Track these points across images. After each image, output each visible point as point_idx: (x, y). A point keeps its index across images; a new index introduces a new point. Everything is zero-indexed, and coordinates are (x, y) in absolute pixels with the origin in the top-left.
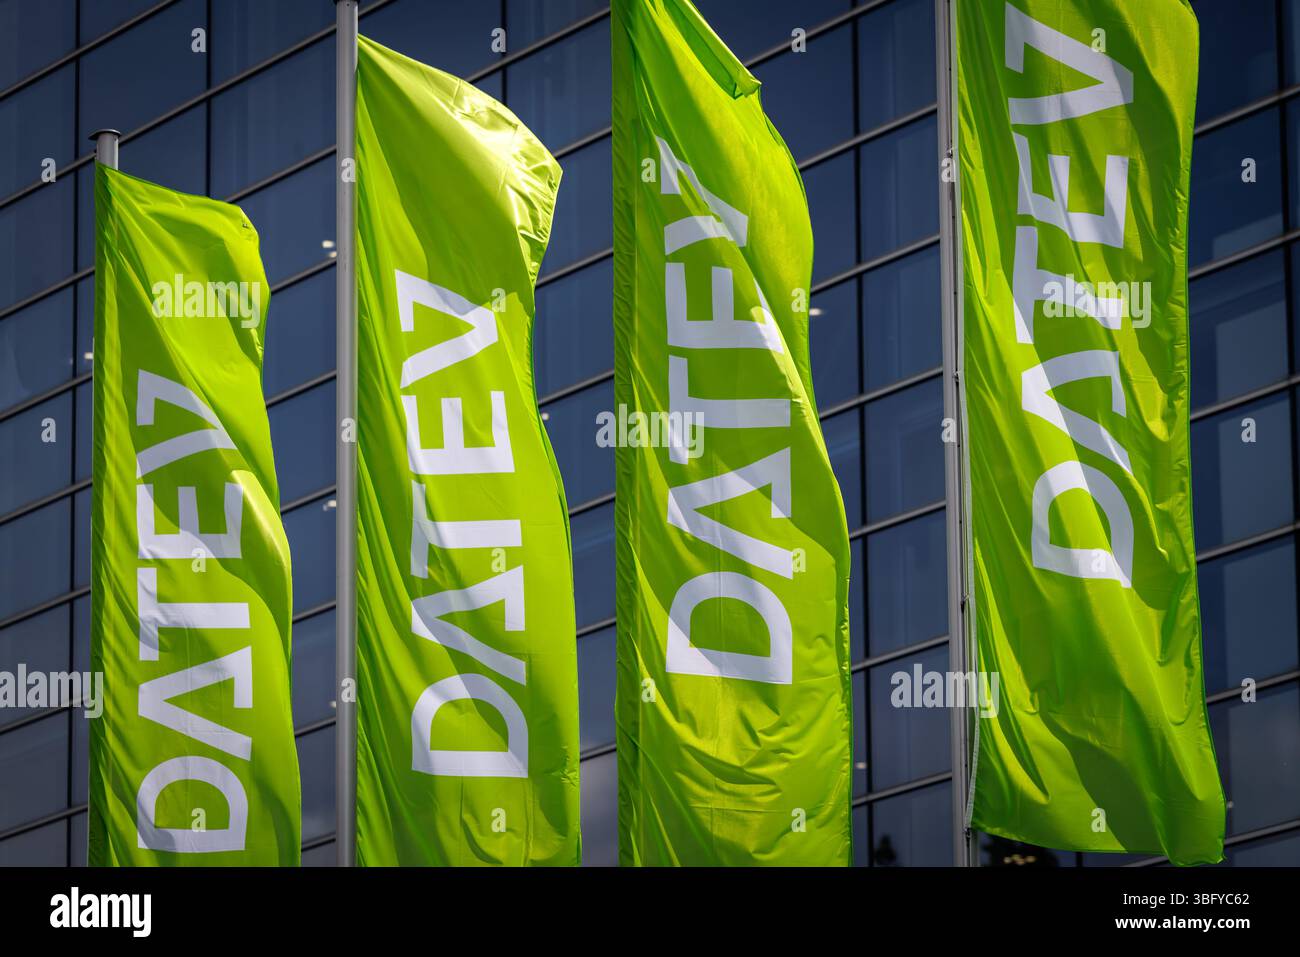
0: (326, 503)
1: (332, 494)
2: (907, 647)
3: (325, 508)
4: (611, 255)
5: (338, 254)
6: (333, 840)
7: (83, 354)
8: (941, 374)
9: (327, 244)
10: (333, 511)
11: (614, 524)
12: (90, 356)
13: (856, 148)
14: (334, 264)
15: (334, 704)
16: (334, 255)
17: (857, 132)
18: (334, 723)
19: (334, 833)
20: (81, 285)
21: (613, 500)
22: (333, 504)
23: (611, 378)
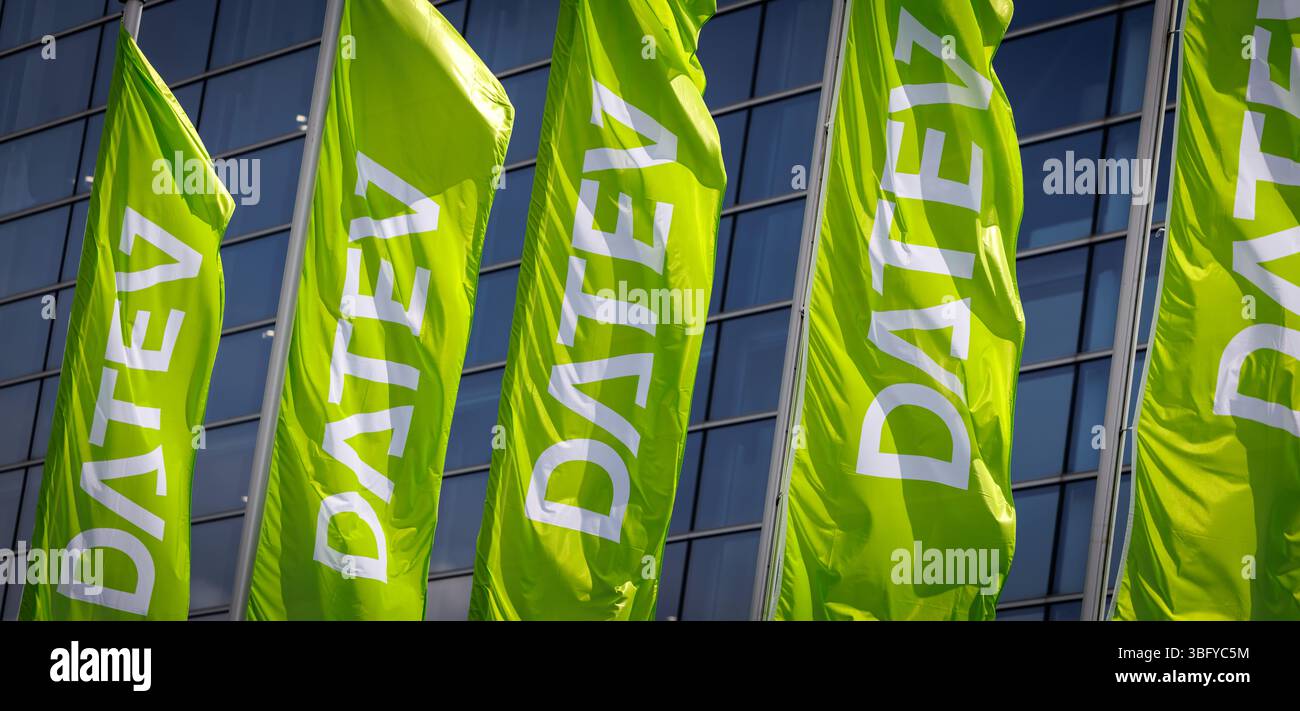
0: (265, 331)
1: (272, 325)
2: (725, 527)
3: (264, 336)
4: (534, 165)
5: (309, 128)
6: (227, 611)
7: (84, 179)
8: (790, 307)
9: (301, 118)
10: (271, 340)
11: (501, 387)
12: (90, 179)
13: (750, 109)
14: (304, 136)
15: (246, 499)
16: (304, 128)
17: (752, 96)
18: (243, 515)
19: (228, 605)
20: (92, 120)
21: (503, 367)
22: (271, 333)
23: (518, 265)
